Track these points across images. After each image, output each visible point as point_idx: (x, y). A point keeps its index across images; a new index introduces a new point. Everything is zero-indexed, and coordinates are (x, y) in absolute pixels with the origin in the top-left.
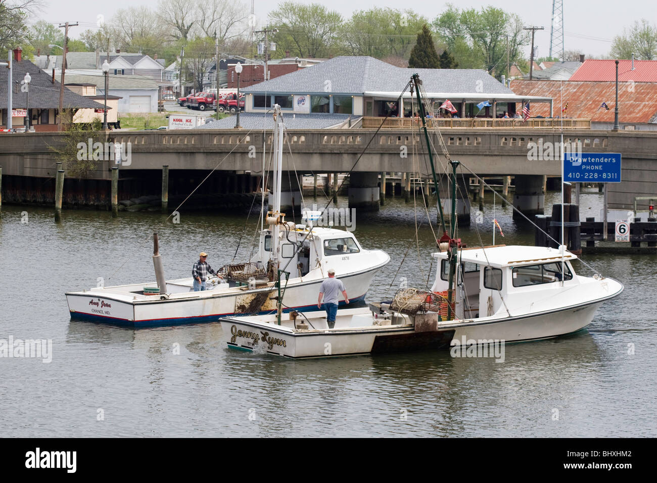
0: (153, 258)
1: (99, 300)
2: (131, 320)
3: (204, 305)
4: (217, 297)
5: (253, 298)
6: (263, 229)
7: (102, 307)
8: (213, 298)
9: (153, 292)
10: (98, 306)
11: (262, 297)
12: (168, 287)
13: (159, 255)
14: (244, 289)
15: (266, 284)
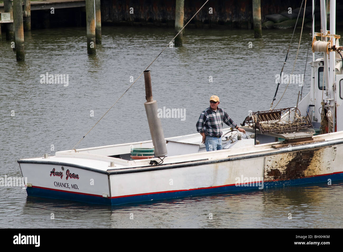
0: (146, 105)
1: (63, 169)
2: (106, 196)
3: (216, 171)
4: (235, 160)
5: (291, 158)
6: (316, 59)
7: (67, 178)
8: (229, 160)
9: (144, 155)
10: (61, 177)
11: (304, 157)
12: (168, 147)
13: (153, 101)
14: (276, 146)
15: (310, 138)
